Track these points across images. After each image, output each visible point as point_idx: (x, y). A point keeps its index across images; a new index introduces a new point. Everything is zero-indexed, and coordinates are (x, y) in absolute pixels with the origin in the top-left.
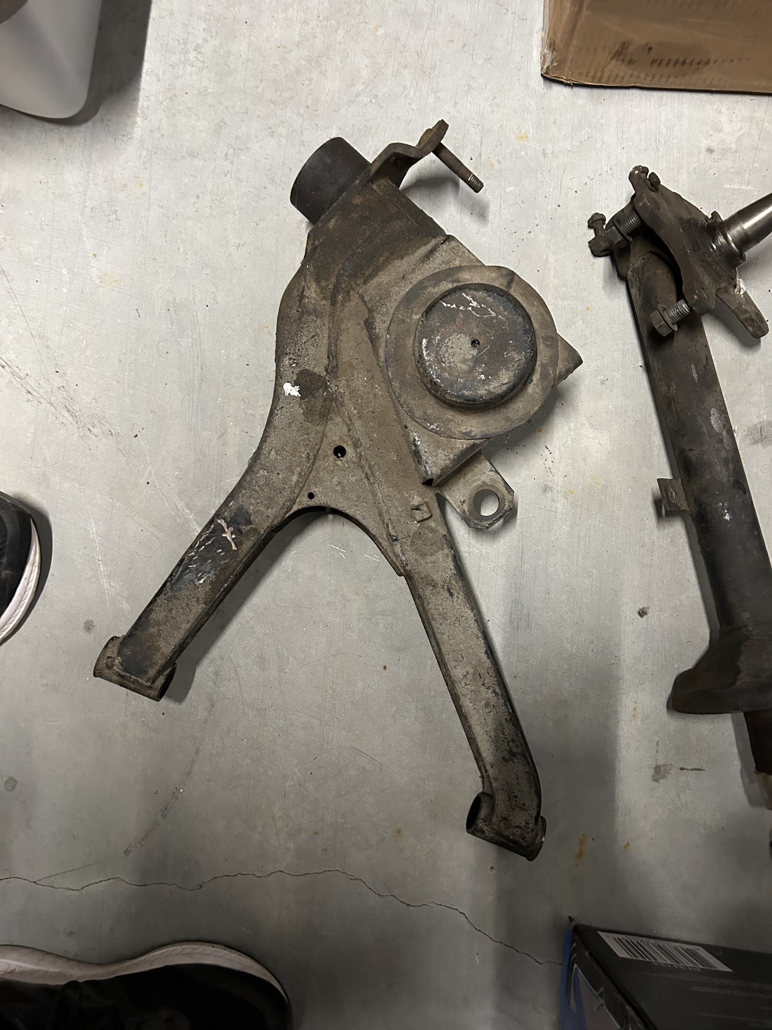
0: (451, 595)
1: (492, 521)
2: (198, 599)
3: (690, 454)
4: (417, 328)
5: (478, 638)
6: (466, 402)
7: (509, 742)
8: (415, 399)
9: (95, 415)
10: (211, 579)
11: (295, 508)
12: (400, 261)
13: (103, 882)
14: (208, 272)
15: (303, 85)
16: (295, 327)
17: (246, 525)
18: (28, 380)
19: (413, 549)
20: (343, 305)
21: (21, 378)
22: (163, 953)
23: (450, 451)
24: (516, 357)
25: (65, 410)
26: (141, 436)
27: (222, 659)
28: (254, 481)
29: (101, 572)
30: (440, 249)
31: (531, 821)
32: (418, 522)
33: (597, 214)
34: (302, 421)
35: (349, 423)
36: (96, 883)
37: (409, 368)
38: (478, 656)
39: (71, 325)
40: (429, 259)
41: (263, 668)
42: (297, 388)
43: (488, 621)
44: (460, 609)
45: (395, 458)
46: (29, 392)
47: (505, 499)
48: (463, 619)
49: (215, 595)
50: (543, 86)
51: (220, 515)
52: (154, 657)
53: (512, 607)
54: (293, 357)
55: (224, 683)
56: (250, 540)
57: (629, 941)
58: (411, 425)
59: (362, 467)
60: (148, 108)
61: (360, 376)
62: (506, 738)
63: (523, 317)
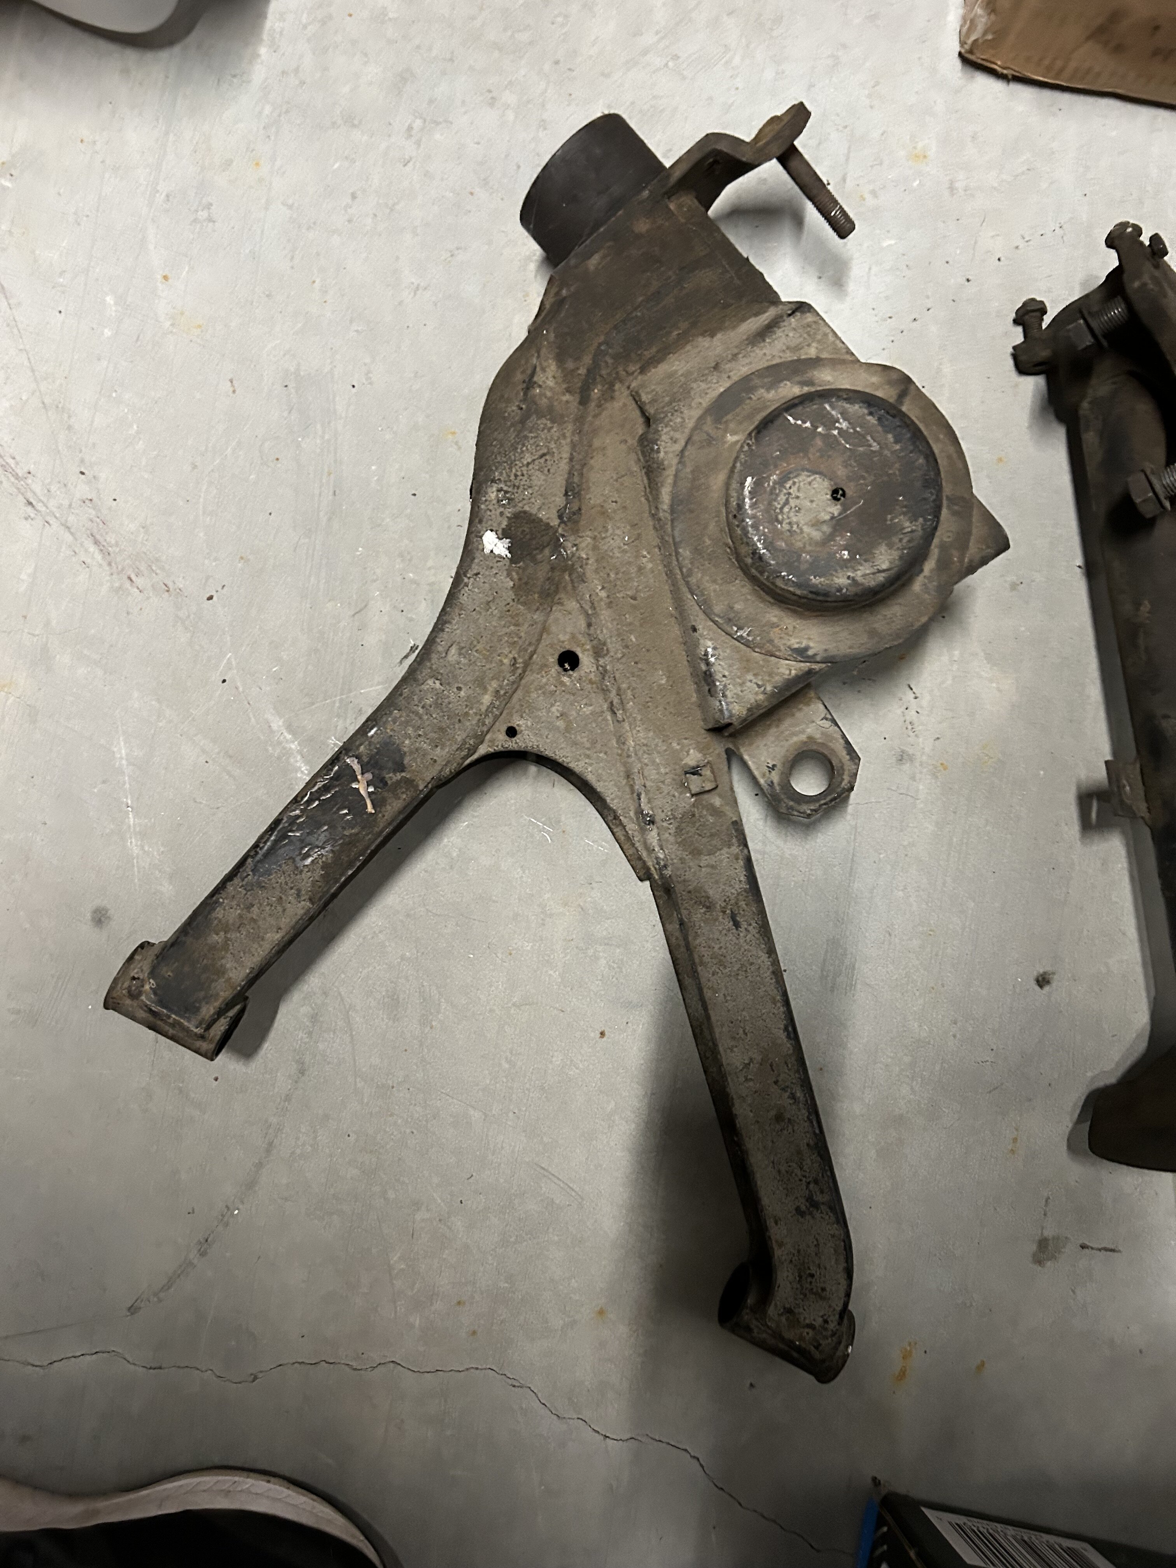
0: (737, 925)
1: (817, 805)
2: (299, 891)
3: (1165, 724)
4: (737, 458)
5: (774, 1002)
6: (810, 596)
7: (809, 1183)
8: (714, 581)
9: (143, 555)
10: (324, 859)
11: (482, 750)
12: (708, 339)
13: (88, 1357)
14: (359, 328)
15: (553, 23)
16: (512, 435)
17: (395, 772)
18: (29, 481)
19: (680, 840)
20: (599, 406)
21: (17, 477)
22: (181, 1486)
23: (767, 678)
24: (908, 526)
25: (91, 539)
26: (218, 599)
27: (325, 994)
28: (415, 698)
29: (129, 826)
30: (785, 323)
31: (832, 1318)
32: (693, 795)
33: (1033, 300)
34: (509, 600)
35: (590, 612)
36: (75, 1357)
37: (712, 526)
38: (771, 1033)
39: (114, 395)
40: (764, 341)
41: (396, 1015)
42: (506, 542)
43: (785, 971)
44: (749, 951)
45: (663, 682)
46: (30, 503)
47: (843, 770)
48: (753, 968)
49: (330, 888)
50: (960, 75)
51: (350, 750)
52: (213, 985)
53: (827, 951)
54: (505, 488)
55: (326, 1035)
56: (399, 798)
57: (975, 1529)
58: (704, 626)
59: (605, 691)
60: (281, 33)
61: (618, 532)
62: (805, 1176)
63: (926, 457)
